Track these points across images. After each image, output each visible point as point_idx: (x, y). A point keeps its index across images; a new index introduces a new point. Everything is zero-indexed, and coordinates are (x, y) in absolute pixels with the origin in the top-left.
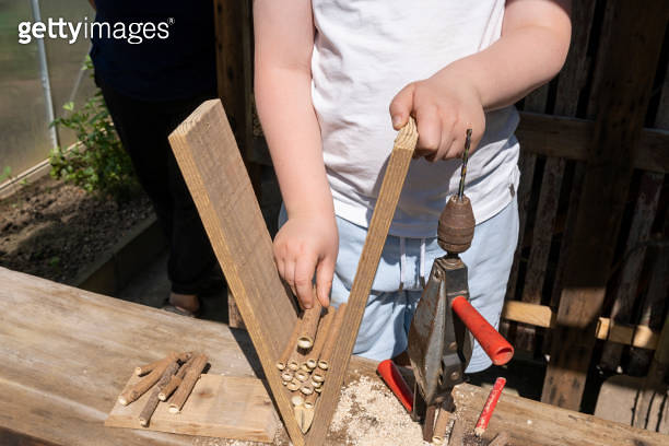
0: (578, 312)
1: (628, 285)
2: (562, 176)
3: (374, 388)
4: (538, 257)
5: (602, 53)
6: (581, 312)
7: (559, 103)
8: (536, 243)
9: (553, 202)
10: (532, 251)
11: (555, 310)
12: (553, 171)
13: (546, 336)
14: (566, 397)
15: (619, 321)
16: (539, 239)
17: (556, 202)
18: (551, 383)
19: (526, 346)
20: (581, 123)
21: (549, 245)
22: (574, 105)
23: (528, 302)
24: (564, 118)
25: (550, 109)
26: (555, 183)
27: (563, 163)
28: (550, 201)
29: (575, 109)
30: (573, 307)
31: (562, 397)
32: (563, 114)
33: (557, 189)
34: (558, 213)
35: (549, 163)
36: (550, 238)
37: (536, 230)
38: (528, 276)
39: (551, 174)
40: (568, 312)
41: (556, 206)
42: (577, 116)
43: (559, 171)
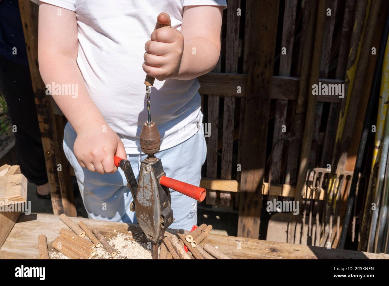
0: (251, 181)
1: (277, 163)
2: (234, 107)
3: (126, 239)
4: (227, 153)
5: (247, 37)
6: (253, 181)
7: (227, 66)
8: (225, 145)
9: (231, 121)
10: (223, 150)
11: (239, 182)
12: (229, 104)
13: (236, 197)
14: (251, 229)
15: (273, 183)
16: (226, 143)
17: (233, 121)
18: (242, 222)
19: (227, 203)
20: (240, 76)
21: (232, 146)
22: (235, 67)
23: (225, 179)
24: (232, 74)
25: (223, 70)
26: (231, 110)
27: (233, 99)
28: (229, 121)
29: (237, 69)
30: (248, 179)
31: (249, 230)
32: (231, 72)
33: (233, 114)
34: (235, 127)
35: (226, 100)
36: (232, 142)
37: (224, 138)
38: (222, 164)
39: (228, 106)
40: (246, 182)
41: (233, 123)
42: (238, 73)
43: (232, 104)
